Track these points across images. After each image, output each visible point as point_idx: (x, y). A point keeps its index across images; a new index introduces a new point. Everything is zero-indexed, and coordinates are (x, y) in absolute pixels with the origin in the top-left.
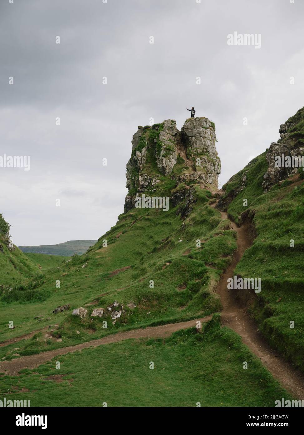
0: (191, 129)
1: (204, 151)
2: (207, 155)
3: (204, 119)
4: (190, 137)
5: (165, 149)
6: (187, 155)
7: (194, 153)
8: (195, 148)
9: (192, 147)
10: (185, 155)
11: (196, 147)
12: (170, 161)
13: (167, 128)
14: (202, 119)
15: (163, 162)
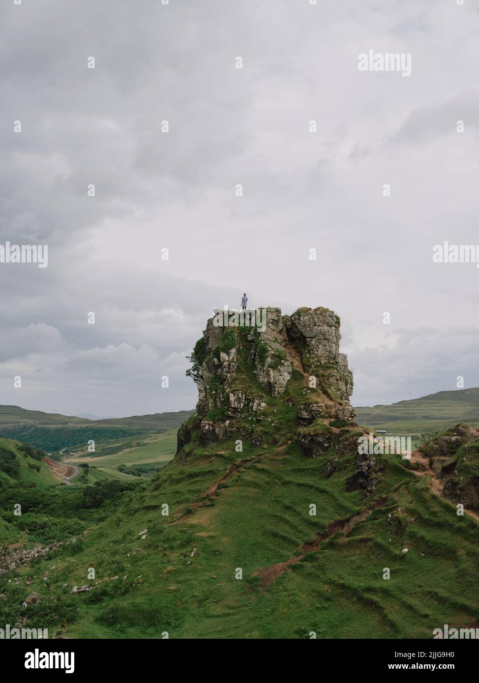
0: (309, 326)
1: (331, 362)
2: (337, 369)
3: (328, 313)
4: (308, 338)
5: (273, 355)
6: (303, 365)
7: (316, 363)
8: (315, 355)
9: (310, 354)
10: (300, 365)
11: (317, 354)
12: (281, 375)
13: (271, 321)
14: (326, 312)
15: (270, 375)
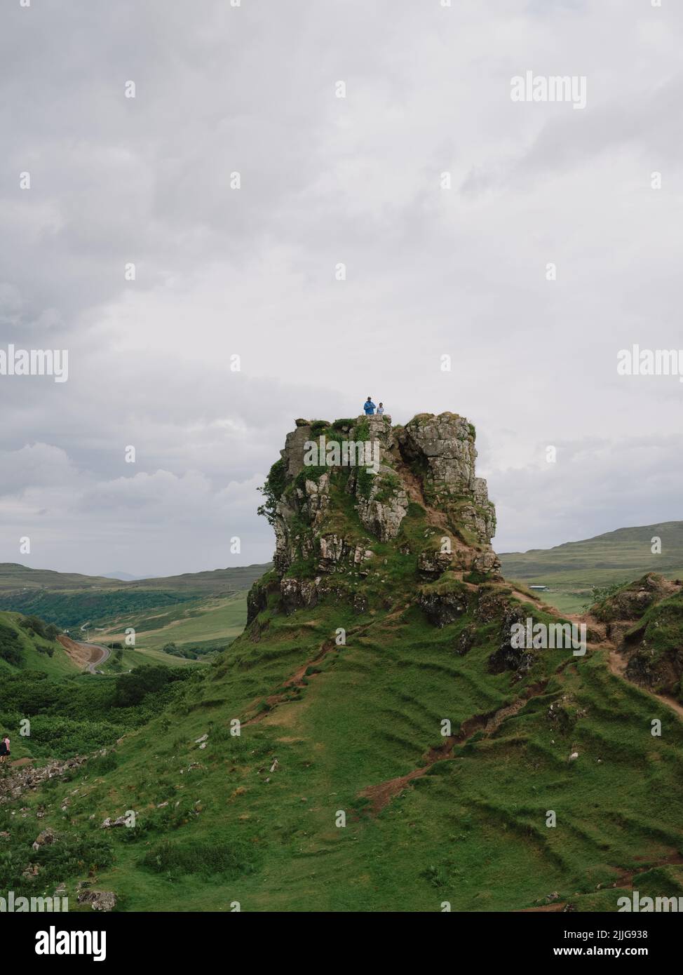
0: (432, 439)
1: (464, 490)
2: (472, 500)
4: (430, 457)
5: (381, 482)
6: (424, 496)
7: (442, 492)
8: (440, 481)
9: (434, 480)
10: (420, 496)
11: (444, 479)
12: (392, 511)
14: (455, 419)
15: (377, 511)
